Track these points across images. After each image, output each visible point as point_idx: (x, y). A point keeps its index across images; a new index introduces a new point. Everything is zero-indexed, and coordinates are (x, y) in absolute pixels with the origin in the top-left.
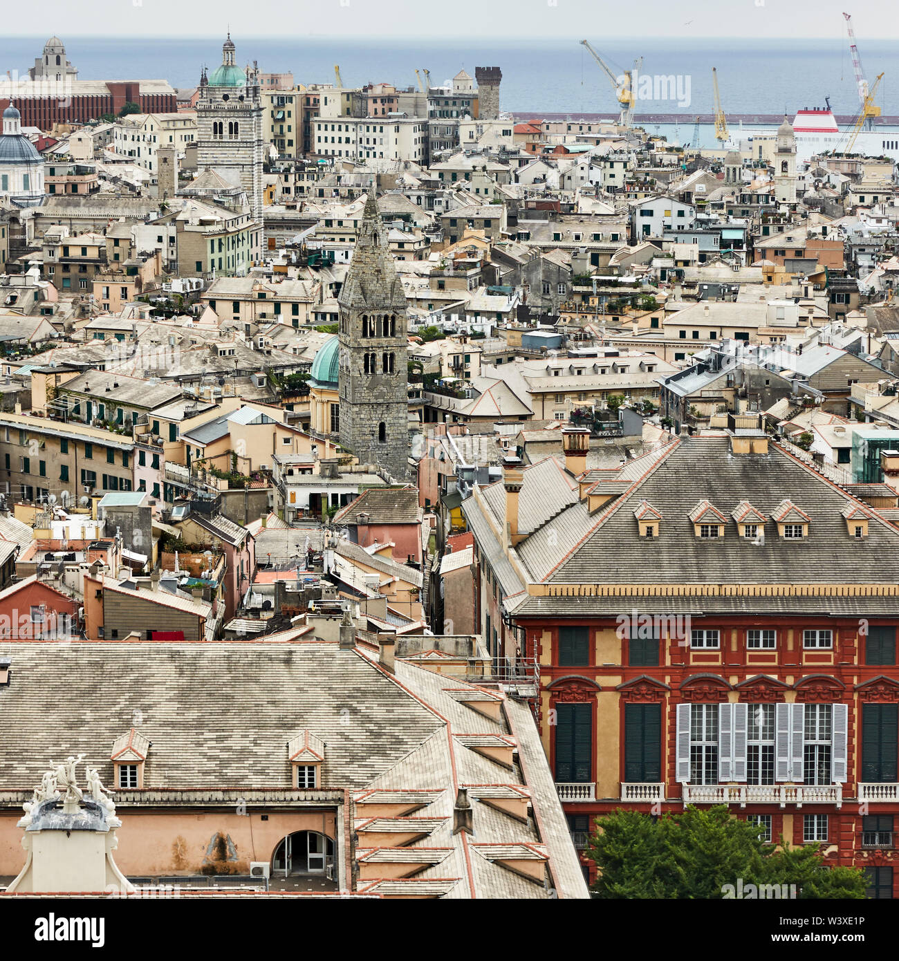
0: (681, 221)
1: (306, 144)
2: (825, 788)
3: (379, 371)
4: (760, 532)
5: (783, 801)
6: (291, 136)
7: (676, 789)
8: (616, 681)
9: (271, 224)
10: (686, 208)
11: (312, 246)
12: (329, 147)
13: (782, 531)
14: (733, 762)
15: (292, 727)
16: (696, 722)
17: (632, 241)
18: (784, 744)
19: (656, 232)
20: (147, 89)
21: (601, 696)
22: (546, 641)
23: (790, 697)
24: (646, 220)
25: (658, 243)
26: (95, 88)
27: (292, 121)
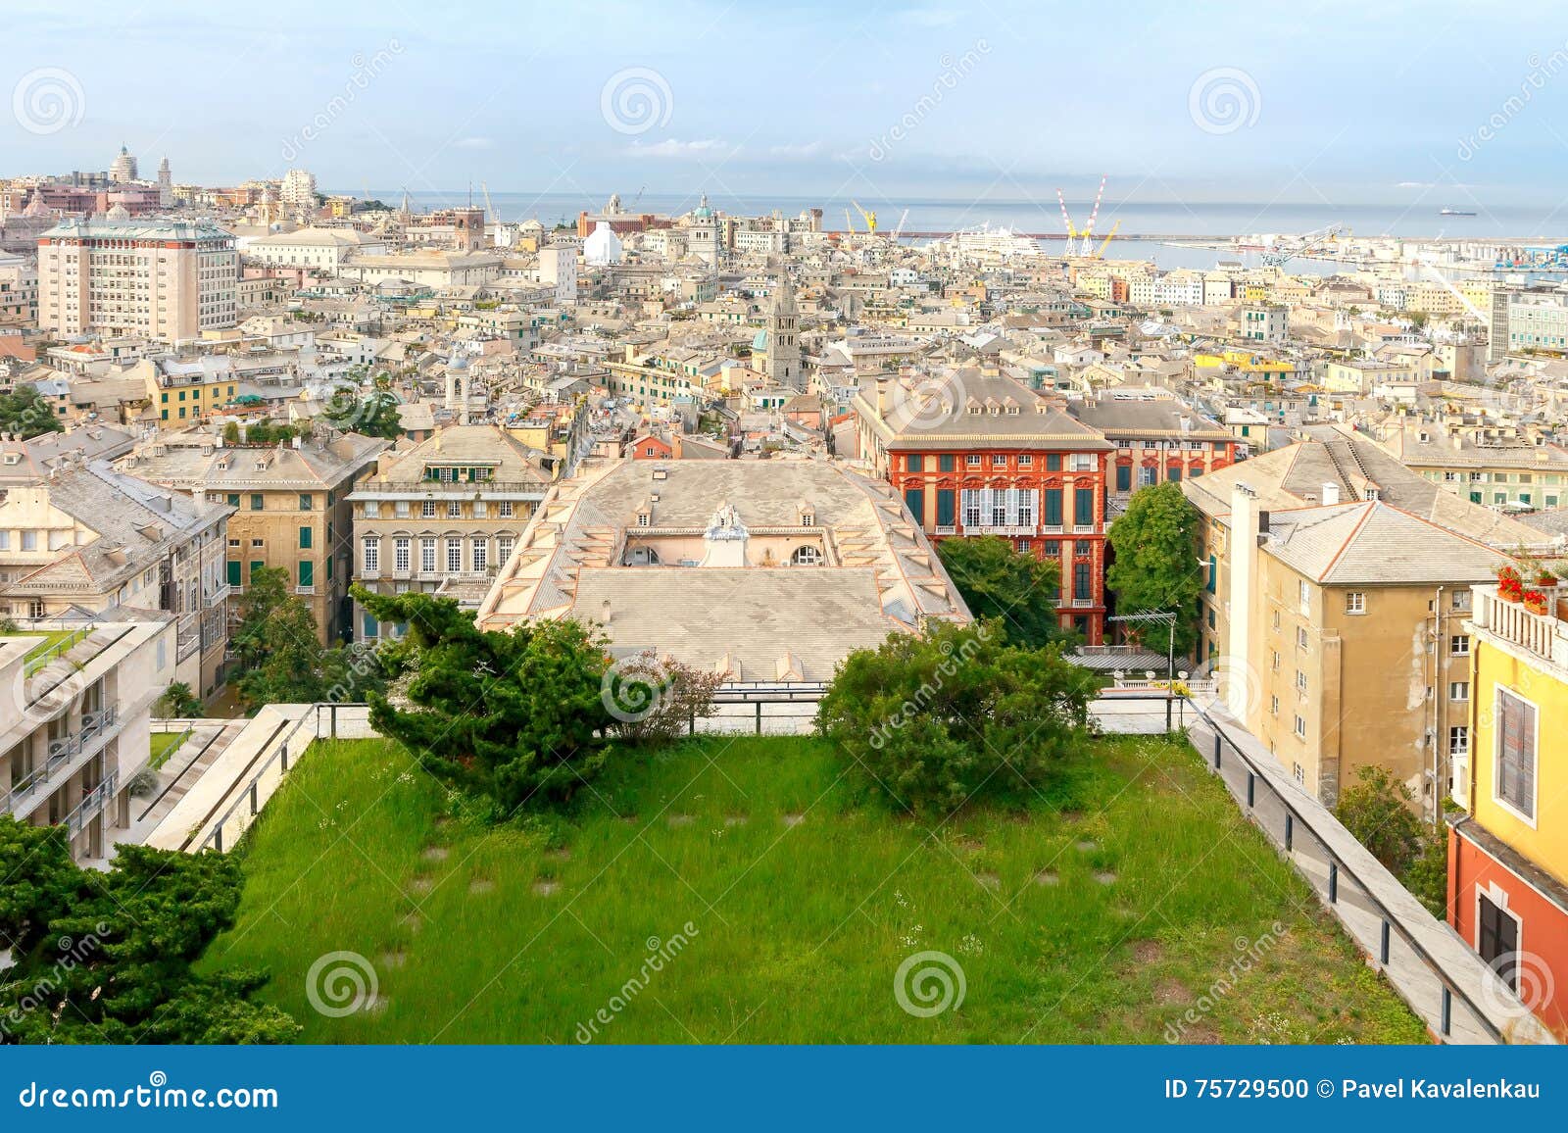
0: (911, 278)
1: (732, 244)
2: (1029, 528)
3: (786, 344)
4: (997, 410)
5: (1009, 534)
6: (726, 240)
7: (960, 529)
8: (934, 479)
9: (722, 279)
10: (914, 273)
11: (743, 289)
12: (743, 245)
13: (1007, 410)
14: (986, 517)
15: (798, 498)
16: (970, 498)
17: (889, 287)
18: (1009, 509)
19: (900, 283)
20: (658, 217)
21: (927, 487)
22: (902, 460)
23: (1013, 486)
24: (896, 278)
25: (902, 288)
26: (638, 217)
27: (726, 233)
